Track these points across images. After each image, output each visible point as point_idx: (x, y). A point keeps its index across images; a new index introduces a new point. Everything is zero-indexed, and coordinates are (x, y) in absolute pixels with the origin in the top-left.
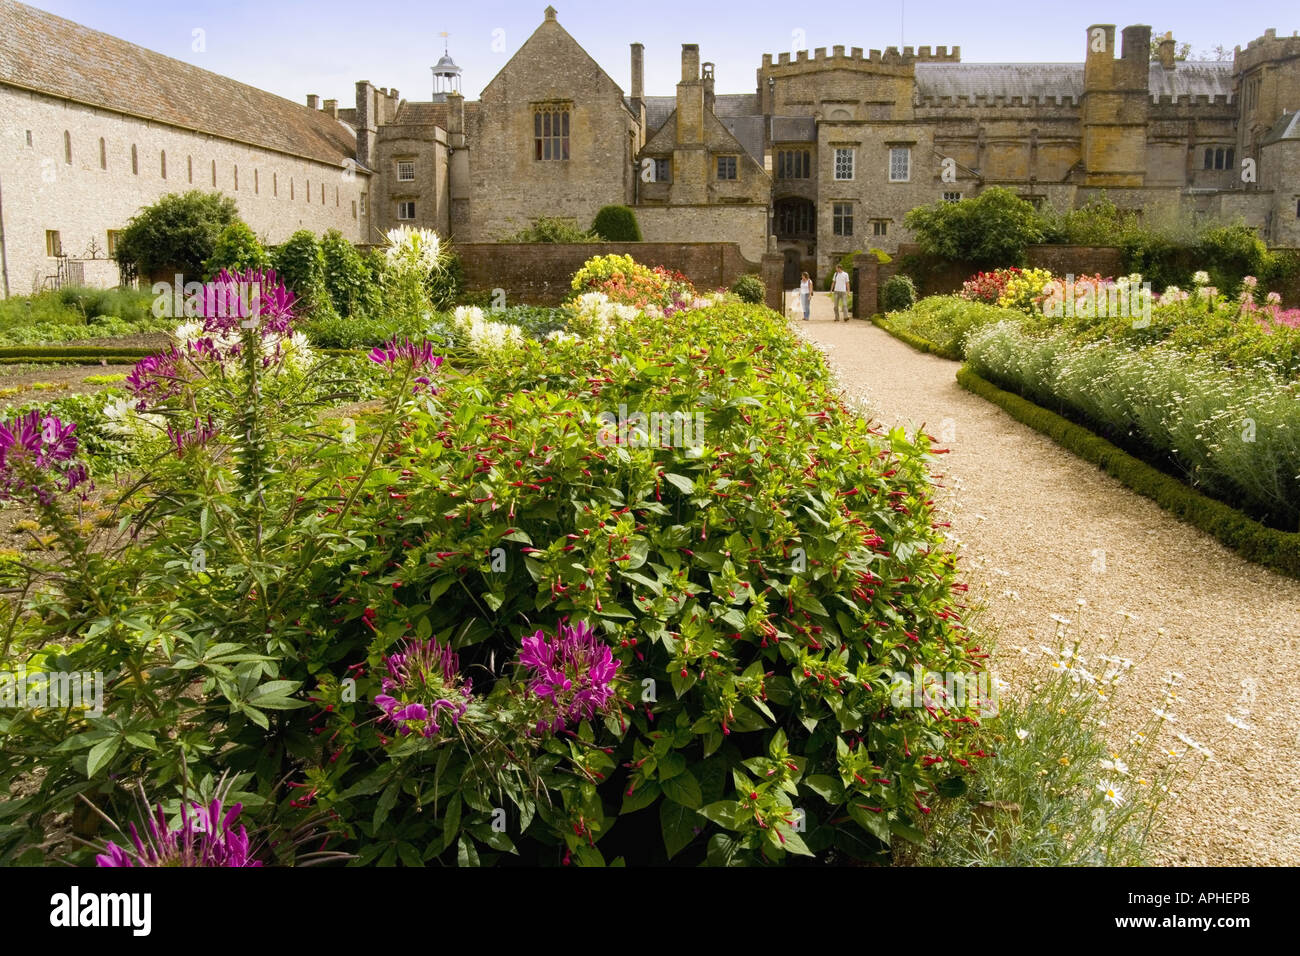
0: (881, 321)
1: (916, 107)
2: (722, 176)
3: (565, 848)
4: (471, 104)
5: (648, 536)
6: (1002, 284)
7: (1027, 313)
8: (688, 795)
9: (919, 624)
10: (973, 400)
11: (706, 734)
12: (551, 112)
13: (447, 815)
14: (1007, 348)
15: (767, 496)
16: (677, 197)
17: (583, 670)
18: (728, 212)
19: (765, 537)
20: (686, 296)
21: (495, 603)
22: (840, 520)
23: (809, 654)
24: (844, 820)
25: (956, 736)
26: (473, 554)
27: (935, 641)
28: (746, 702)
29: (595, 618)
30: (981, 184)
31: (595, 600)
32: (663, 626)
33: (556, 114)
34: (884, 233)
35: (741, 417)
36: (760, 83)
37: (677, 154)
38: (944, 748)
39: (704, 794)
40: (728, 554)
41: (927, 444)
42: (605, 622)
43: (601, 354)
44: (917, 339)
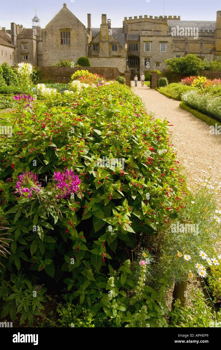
0: (158, 89)
1: (168, 32)
2: (113, 50)
3: (67, 229)
4: (43, 29)
5: (89, 146)
6: (192, 80)
7: (199, 88)
8: (100, 215)
9: (165, 172)
10: (184, 111)
11: (105, 199)
12: (65, 32)
13: (34, 219)
14: (193, 98)
15: (122, 136)
16: (100, 55)
17: (70, 182)
18: (115, 59)
19: (121, 147)
20: (103, 82)
21: (47, 163)
22: (142, 143)
23: (133, 179)
24: (144, 224)
25: (175, 202)
26: (41, 150)
27: (170, 176)
28: (116, 191)
29: (74, 167)
30: (186, 53)
31: (74, 163)
32: (93, 170)
33: (67, 32)
34: (159, 66)
35: (115, 115)
36: (124, 25)
37: (100, 44)
38: (172, 205)
39: (105, 215)
40: (111, 151)
41: (167, 123)
42: (77, 168)
43: (77, 97)
44: (168, 94)
